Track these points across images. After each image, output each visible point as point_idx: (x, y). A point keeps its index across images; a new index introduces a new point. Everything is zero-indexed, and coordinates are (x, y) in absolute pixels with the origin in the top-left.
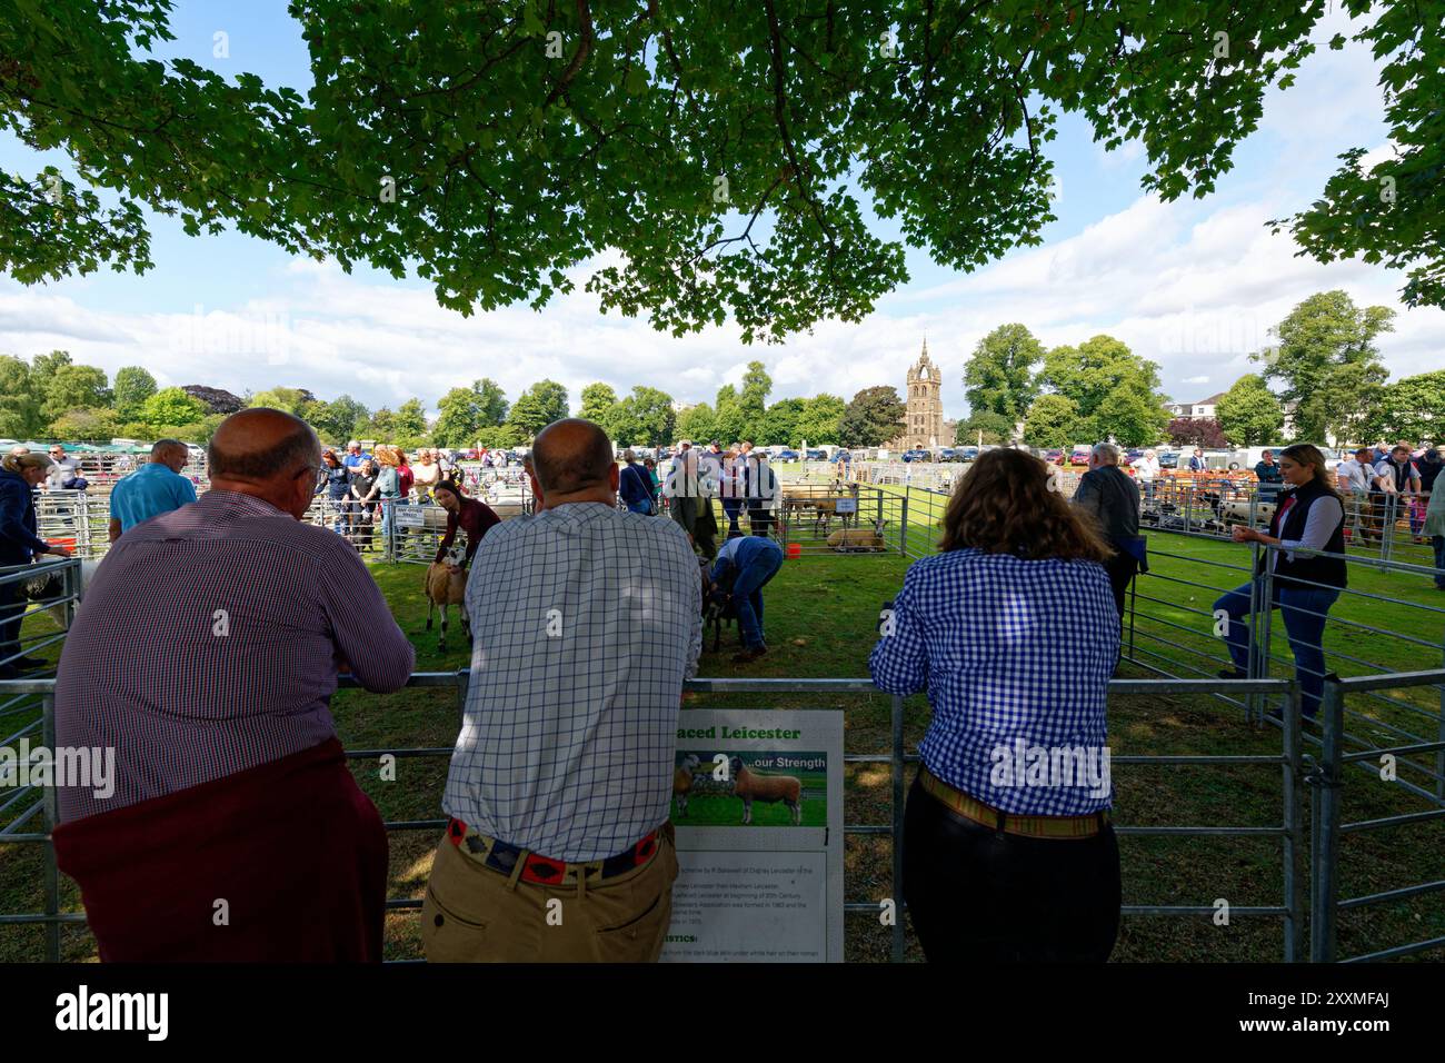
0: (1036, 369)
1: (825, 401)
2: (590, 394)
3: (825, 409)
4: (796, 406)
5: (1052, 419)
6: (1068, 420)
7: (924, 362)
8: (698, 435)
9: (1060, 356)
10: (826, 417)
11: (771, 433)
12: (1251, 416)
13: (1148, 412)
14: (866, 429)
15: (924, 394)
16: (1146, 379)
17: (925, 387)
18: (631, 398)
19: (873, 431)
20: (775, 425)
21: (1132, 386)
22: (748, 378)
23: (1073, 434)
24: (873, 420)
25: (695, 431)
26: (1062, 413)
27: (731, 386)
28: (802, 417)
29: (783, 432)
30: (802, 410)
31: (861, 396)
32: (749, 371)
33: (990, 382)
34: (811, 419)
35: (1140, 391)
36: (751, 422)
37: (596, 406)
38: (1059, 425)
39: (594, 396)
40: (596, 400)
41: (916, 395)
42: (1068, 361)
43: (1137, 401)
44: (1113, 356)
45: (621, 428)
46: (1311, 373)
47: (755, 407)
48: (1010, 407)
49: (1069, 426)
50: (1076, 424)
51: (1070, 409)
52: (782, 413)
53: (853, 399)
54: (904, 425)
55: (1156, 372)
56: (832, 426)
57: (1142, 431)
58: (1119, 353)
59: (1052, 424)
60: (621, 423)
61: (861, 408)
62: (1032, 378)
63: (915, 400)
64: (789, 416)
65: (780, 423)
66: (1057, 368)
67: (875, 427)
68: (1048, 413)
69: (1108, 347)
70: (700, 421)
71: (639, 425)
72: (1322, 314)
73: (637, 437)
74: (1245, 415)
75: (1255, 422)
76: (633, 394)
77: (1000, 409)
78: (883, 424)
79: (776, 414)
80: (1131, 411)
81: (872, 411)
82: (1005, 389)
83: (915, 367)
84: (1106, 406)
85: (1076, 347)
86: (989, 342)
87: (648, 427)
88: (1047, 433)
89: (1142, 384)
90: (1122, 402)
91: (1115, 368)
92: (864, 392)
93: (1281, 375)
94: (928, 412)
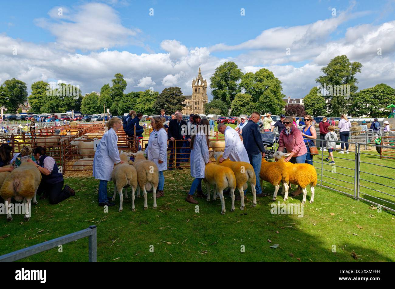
0: (239, 82)
2: (35, 87)
3: (148, 97)
4: (136, 95)
5: (241, 103)
6: (248, 104)
8: (90, 108)
9: (248, 76)
10: (149, 100)
11: (123, 108)
12: (315, 104)
13: (276, 101)
14: (166, 106)
15: (199, 92)
16: (277, 88)
17: (199, 89)
19: (169, 108)
20: (125, 104)
21: (271, 90)
22: (115, 81)
23: (250, 110)
24: (170, 103)
25: (88, 106)
26: (246, 101)
27: (108, 85)
28: (138, 100)
29: (129, 108)
30: (139, 97)
32: (116, 78)
33: (221, 87)
34: (142, 102)
35: (275, 93)
36: (115, 102)
37: (39, 93)
38: (244, 106)
39: (38, 88)
40: (39, 90)
41: (196, 92)
42: (250, 79)
43: (272, 97)
44: (267, 77)
45: (51, 104)
47: (118, 95)
48: (228, 98)
49: (248, 107)
50: (251, 106)
51: (248, 99)
52: (129, 98)
53: (161, 92)
54: (184, 105)
55: (281, 85)
56: (151, 105)
57: (275, 109)
58: (270, 76)
59: (241, 106)
60: (51, 102)
61: (164, 97)
62: (238, 85)
63: (196, 94)
64: (132, 100)
65: (128, 103)
66: (246, 82)
67: (170, 105)
68: (240, 101)
69: (265, 74)
70: (91, 102)
71: (61, 103)
72: (339, 65)
73: (60, 109)
74: (313, 103)
75: (316, 107)
76: (59, 87)
77: (224, 99)
78: (175, 104)
79: (127, 98)
80: (270, 101)
81: (169, 98)
82: (227, 90)
83: (195, 80)
84: (261, 98)
85: (254, 73)
86: (220, 69)
87: (66, 104)
88: (240, 110)
89: (275, 89)
90: (267, 97)
91: (267, 82)
92: (167, 89)
94: (201, 100)
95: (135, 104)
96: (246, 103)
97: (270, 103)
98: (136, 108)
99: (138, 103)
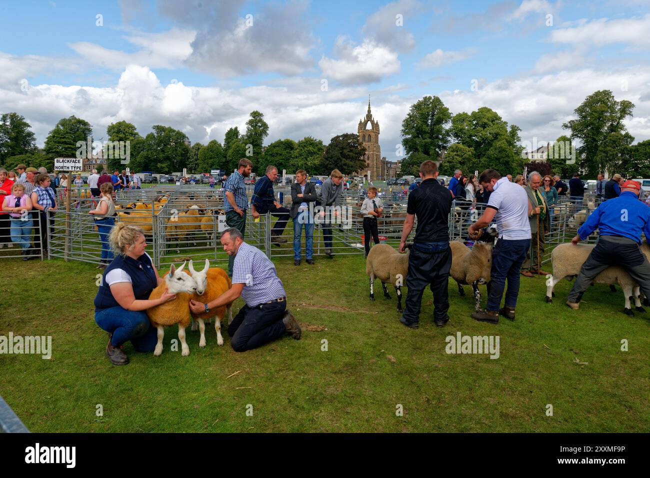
0: (447, 126)
1: (309, 142)
3: (311, 148)
4: (289, 145)
5: (460, 159)
6: (470, 160)
7: (369, 117)
9: (461, 119)
10: (311, 154)
14: (341, 163)
15: (370, 140)
16: (513, 136)
17: (370, 136)
18: (152, 134)
19: (346, 165)
20: (275, 159)
21: (507, 140)
22: (250, 123)
24: (346, 157)
25: (210, 161)
26: (466, 156)
27: (236, 128)
28: (294, 153)
29: (282, 164)
30: (293, 149)
31: (335, 140)
32: (251, 118)
34: (301, 155)
35: (510, 143)
37: (122, 139)
38: (464, 163)
39: (119, 132)
40: (121, 135)
41: (364, 140)
42: (466, 122)
44: (492, 121)
46: (595, 137)
50: (474, 163)
51: (469, 153)
52: (278, 150)
53: (330, 142)
55: (518, 132)
56: (317, 161)
58: (495, 118)
59: (460, 163)
61: (337, 148)
62: (444, 132)
64: (284, 152)
66: (459, 127)
67: (348, 162)
68: (458, 155)
70: (213, 154)
76: (154, 131)
77: (426, 152)
78: (352, 160)
79: (275, 150)
80: (508, 156)
81: (345, 151)
82: (428, 139)
83: (363, 121)
85: (470, 113)
86: (418, 107)
89: (511, 139)
90: (501, 150)
91: (494, 129)
92: (338, 137)
93: (580, 137)
94: (372, 152)
95: (289, 159)
96: (467, 159)
97: (506, 159)
98: (292, 165)
99: (293, 158)
